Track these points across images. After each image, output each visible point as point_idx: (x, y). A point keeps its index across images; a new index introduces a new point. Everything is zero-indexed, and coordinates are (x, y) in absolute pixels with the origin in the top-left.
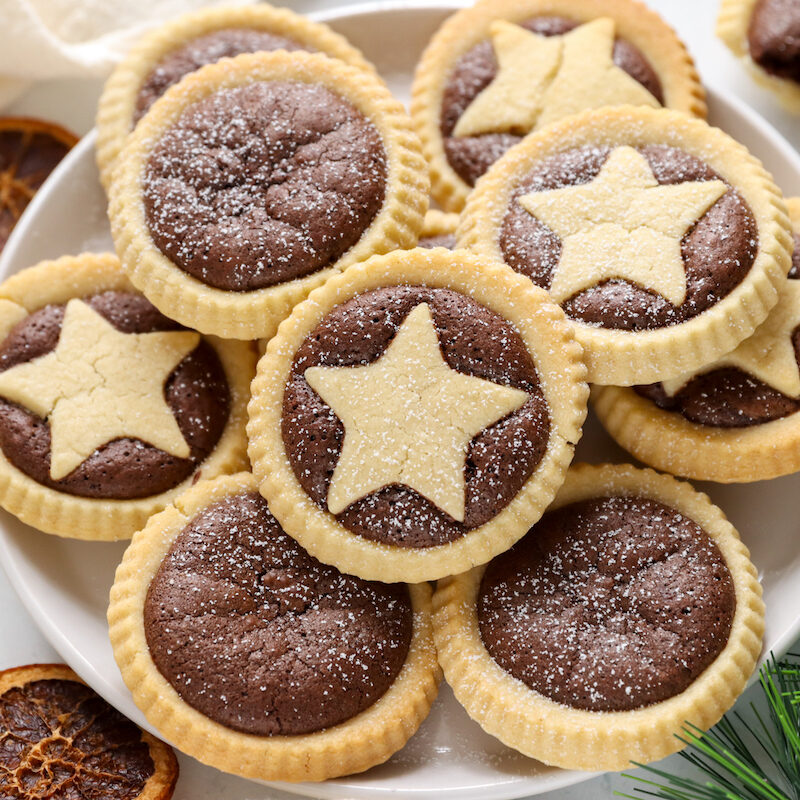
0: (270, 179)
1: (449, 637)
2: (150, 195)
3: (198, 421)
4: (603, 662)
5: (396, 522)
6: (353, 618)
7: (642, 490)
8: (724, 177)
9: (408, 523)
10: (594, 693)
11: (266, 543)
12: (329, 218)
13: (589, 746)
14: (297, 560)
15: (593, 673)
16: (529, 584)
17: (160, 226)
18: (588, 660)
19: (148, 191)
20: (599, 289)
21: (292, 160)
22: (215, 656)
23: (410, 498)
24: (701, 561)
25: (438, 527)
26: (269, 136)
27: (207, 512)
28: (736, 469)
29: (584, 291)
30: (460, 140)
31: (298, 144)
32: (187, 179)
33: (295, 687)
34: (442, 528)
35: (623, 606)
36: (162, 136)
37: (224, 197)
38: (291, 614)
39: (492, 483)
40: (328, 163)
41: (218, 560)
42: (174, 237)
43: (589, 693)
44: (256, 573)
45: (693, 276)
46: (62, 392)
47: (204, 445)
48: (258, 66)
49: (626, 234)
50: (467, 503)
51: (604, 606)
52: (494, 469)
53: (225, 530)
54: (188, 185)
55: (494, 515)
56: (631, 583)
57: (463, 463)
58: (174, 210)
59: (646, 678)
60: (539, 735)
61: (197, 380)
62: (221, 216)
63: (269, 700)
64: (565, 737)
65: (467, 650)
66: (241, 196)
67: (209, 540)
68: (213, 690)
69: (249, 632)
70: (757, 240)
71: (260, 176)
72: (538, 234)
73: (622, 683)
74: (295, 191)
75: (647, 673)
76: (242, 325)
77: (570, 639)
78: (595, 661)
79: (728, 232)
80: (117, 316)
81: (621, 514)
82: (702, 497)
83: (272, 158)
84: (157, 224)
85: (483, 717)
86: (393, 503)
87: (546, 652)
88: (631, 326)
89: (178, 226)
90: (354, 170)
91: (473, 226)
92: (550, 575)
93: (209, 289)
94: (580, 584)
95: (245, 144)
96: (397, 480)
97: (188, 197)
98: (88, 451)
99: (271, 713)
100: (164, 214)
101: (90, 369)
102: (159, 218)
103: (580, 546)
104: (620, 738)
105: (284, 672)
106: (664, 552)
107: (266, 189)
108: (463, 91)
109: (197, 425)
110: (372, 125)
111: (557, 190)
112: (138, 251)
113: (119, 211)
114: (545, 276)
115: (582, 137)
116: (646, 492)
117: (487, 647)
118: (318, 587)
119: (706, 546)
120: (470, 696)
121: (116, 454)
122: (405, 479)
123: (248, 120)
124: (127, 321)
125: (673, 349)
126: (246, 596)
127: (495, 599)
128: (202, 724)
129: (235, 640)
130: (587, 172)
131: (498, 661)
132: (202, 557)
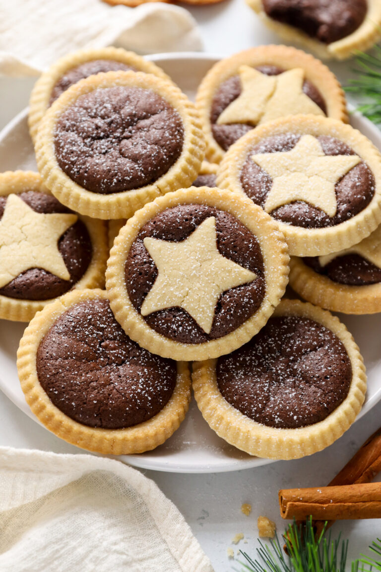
0: (122, 136)
1: (201, 385)
2: (59, 140)
3: (75, 261)
4: (282, 402)
5: (174, 327)
6: (147, 372)
7: (304, 313)
8: (359, 154)
9: (181, 328)
10: (277, 418)
11: (106, 326)
12: (153, 158)
13: (274, 446)
14: (121, 337)
15: (277, 408)
16: (244, 360)
17: (63, 157)
18: (274, 401)
19: (57, 138)
20: (291, 205)
21: (135, 127)
22: (72, 381)
23: (184, 316)
24: (335, 353)
25: (195, 334)
26: (123, 114)
27: (77, 306)
28: (354, 307)
29: (283, 206)
30: (220, 125)
31: (138, 119)
32: (78, 133)
33: (112, 403)
34: (197, 335)
35: (294, 373)
36: (66, 110)
37: (97, 144)
38: (114, 365)
39: (228, 317)
40: (154, 130)
41: (80, 332)
42: (70, 162)
43: (274, 418)
44: (99, 341)
45: (341, 202)
46: (4, 242)
47: (77, 274)
48: (119, 78)
49: (307, 179)
50: (213, 325)
51: (284, 373)
52: (231, 311)
53: (85, 317)
54: (79, 136)
55: (226, 334)
56: (298, 361)
57: (215, 304)
58: (71, 149)
59: (305, 412)
60: (247, 439)
61: (76, 239)
62: (95, 153)
63: (97, 408)
64: (261, 440)
65: (211, 393)
66: (107, 144)
67: (76, 320)
68: (68, 399)
69: (91, 371)
70: (375, 188)
71: (118, 134)
72: (261, 175)
73: (292, 414)
74: (135, 143)
75: (306, 409)
76: (103, 211)
77: (265, 389)
78: (278, 402)
79: (360, 182)
80: (34, 204)
81: (294, 325)
82: (336, 319)
83: (124, 125)
84: (61, 155)
85: (217, 428)
86: (175, 316)
87: (253, 395)
88: (306, 225)
89: (72, 157)
90: (167, 134)
91: (227, 168)
92: (256, 355)
93: (87, 191)
94: (271, 361)
95: (111, 117)
96: (179, 305)
97: (79, 142)
98: (16, 274)
99: (97, 415)
100: (65, 150)
101: (19, 231)
102: (62, 152)
103: (272, 341)
104: (290, 442)
105: (107, 395)
106: (316, 346)
107: (120, 141)
108: (223, 100)
109: (74, 263)
110: (178, 113)
111: (272, 153)
112: (50, 169)
113: (40, 148)
114: (263, 196)
115: (287, 128)
116: (307, 315)
117: (221, 391)
118: (130, 353)
119: (338, 344)
120: (210, 417)
121: (31, 276)
122: (184, 306)
123: (113, 105)
124: (39, 207)
125: (328, 240)
126: (92, 352)
127: (226, 366)
128: (60, 416)
129: (83, 374)
130: (288, 146)
131: (227, 399)
132: (71, 329)
